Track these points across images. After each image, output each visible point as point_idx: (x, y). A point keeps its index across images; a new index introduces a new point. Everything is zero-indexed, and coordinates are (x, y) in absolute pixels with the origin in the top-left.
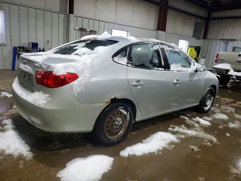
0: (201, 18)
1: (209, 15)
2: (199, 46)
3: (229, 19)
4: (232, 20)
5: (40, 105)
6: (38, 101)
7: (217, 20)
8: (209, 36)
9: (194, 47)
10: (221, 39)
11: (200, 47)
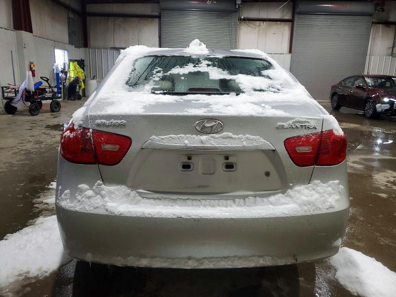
0: (74, 11)
1: (84, 7)
2: (83, 59)
3: (117, 18)
4: (120, 19)
5: (331, 207)
6: (324, 202)
7: (98, 18)
8: (92, 42)
9: (76, 61)
10: (112, 48)
11: (84, 61)
